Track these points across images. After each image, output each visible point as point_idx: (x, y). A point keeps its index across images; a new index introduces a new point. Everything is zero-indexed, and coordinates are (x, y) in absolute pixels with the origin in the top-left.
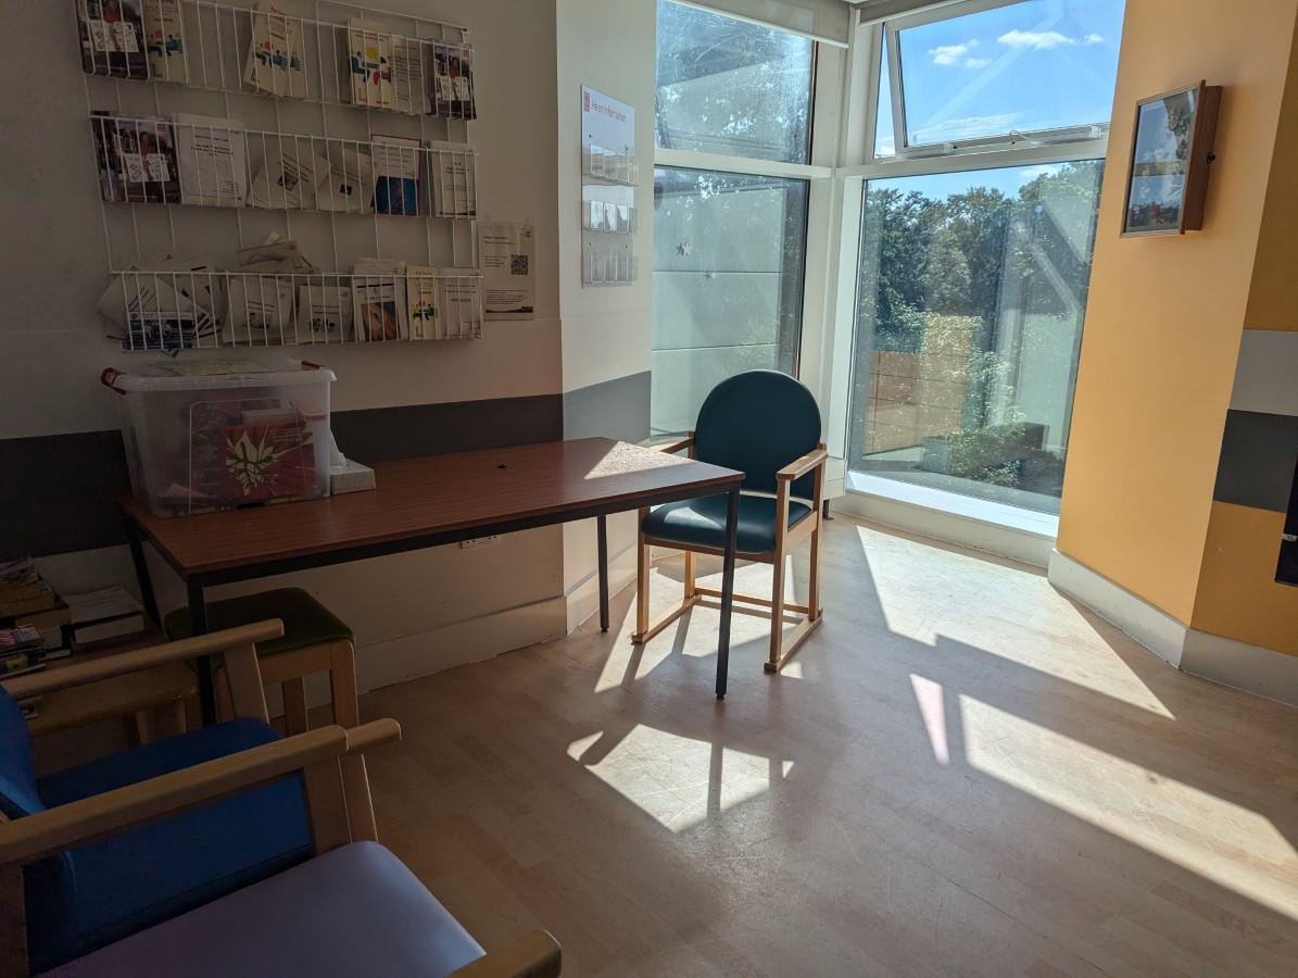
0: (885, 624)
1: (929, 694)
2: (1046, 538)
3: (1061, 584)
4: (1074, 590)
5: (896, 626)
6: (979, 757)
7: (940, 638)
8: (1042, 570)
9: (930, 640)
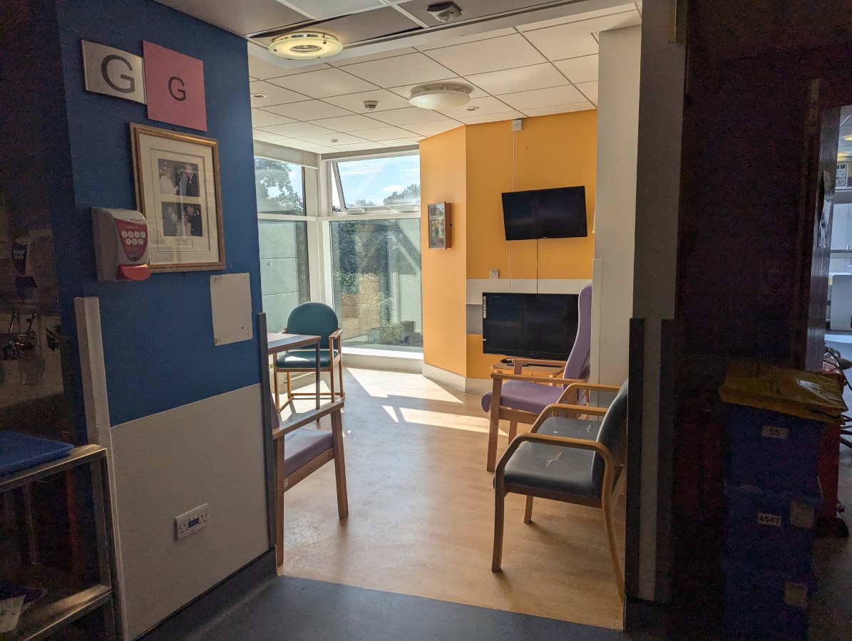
0: (369, 396)
1: (389, 410)
2: (420, 360)
3: (427, 375)
4: (432, 376)
5: (372, 394)
6: (407, 420)
7: (389, 396)
8: (421, 373)
9: (386, 396)
